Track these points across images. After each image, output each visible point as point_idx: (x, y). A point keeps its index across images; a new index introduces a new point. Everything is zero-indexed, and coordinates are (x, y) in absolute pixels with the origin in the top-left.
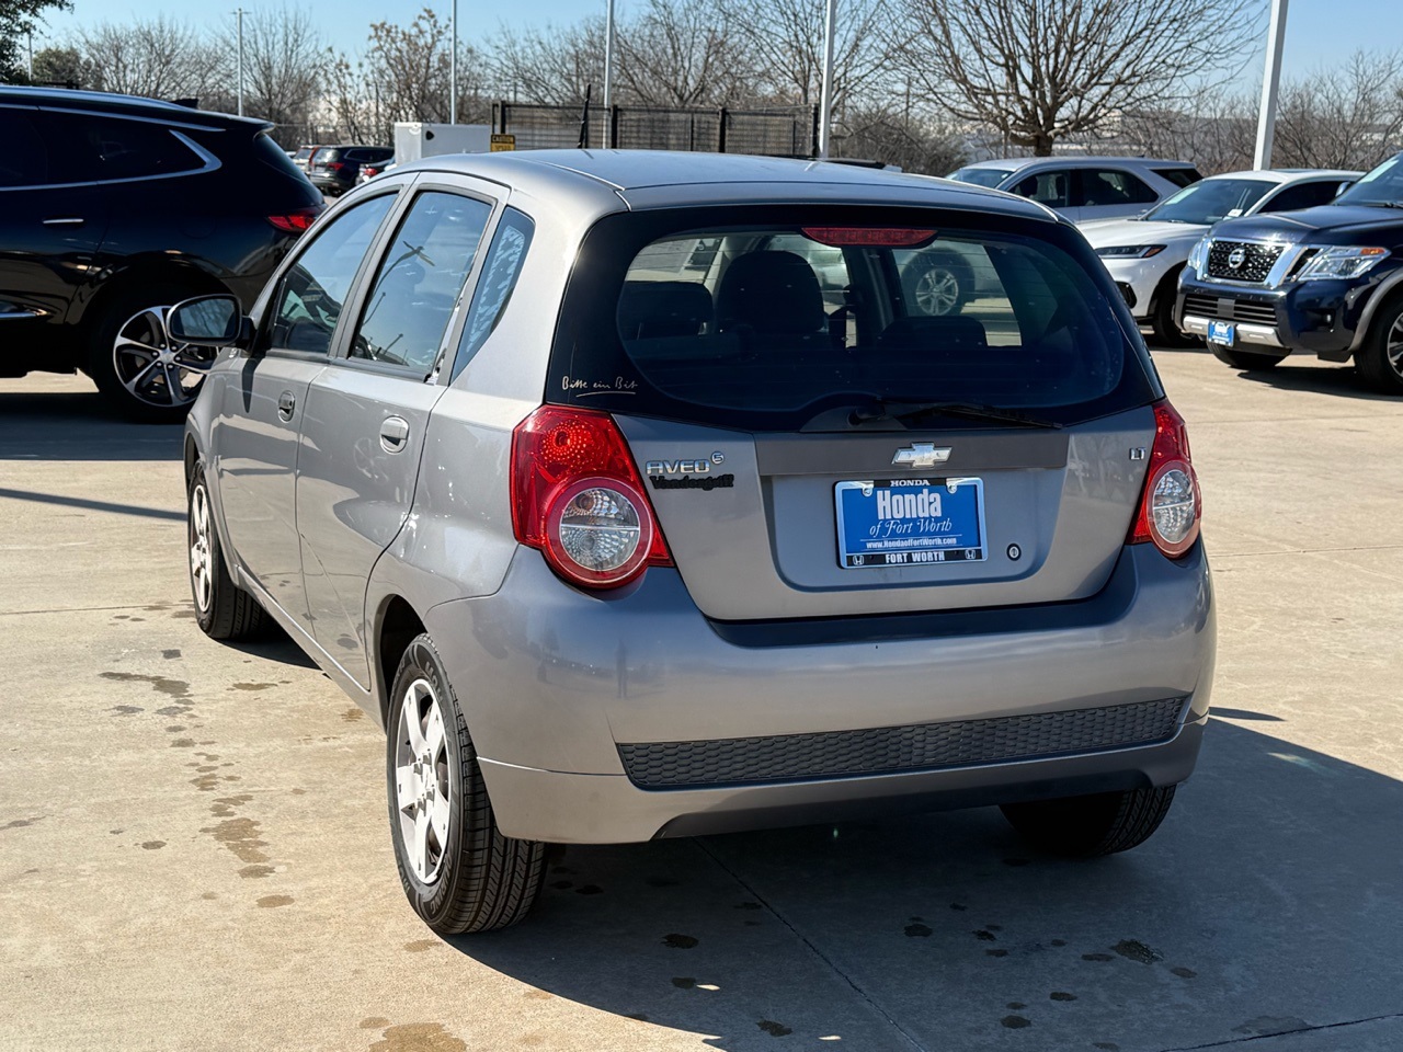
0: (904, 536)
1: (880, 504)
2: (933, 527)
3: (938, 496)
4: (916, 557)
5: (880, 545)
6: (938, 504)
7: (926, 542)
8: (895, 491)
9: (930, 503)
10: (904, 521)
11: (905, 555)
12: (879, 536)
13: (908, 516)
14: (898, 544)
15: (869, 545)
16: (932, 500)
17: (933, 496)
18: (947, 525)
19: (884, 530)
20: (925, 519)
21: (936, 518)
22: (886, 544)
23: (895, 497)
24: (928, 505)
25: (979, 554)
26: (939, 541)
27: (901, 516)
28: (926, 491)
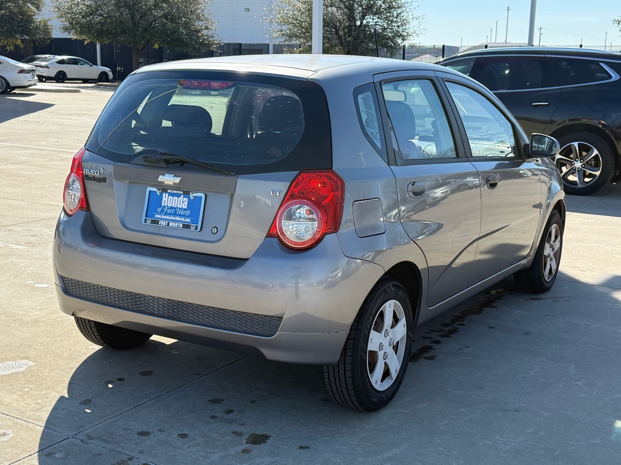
0: (170, 214)
1: (164, 199)
2: (182, 213)
3: (187, 199)
4: (171, 224)
5: (160, 216)
6: (186, 203)
7: (178, 218)
8: (170, 194)
9: (183, 202)
10: (172, 208)
11: (167, 222)
12: (160, 213)
13: (173, 206)
14: (167, 217)
15: (156, 216)
16: (184, 201)
17: (185, 199)
18: (188, 213)
19: (163, 210)
20: (180, 208)
21: (184, 209)
22: (162, 216)
23: (170, 197)
24: (182, 203)
25: (196, 228)
26: (183, 219)
27: (170, 206)
28: (182, 196)
